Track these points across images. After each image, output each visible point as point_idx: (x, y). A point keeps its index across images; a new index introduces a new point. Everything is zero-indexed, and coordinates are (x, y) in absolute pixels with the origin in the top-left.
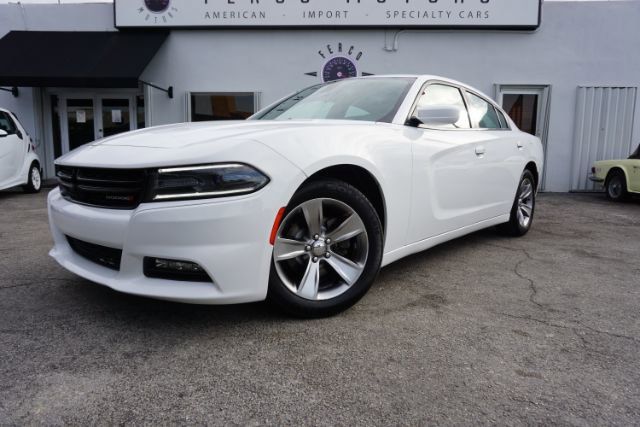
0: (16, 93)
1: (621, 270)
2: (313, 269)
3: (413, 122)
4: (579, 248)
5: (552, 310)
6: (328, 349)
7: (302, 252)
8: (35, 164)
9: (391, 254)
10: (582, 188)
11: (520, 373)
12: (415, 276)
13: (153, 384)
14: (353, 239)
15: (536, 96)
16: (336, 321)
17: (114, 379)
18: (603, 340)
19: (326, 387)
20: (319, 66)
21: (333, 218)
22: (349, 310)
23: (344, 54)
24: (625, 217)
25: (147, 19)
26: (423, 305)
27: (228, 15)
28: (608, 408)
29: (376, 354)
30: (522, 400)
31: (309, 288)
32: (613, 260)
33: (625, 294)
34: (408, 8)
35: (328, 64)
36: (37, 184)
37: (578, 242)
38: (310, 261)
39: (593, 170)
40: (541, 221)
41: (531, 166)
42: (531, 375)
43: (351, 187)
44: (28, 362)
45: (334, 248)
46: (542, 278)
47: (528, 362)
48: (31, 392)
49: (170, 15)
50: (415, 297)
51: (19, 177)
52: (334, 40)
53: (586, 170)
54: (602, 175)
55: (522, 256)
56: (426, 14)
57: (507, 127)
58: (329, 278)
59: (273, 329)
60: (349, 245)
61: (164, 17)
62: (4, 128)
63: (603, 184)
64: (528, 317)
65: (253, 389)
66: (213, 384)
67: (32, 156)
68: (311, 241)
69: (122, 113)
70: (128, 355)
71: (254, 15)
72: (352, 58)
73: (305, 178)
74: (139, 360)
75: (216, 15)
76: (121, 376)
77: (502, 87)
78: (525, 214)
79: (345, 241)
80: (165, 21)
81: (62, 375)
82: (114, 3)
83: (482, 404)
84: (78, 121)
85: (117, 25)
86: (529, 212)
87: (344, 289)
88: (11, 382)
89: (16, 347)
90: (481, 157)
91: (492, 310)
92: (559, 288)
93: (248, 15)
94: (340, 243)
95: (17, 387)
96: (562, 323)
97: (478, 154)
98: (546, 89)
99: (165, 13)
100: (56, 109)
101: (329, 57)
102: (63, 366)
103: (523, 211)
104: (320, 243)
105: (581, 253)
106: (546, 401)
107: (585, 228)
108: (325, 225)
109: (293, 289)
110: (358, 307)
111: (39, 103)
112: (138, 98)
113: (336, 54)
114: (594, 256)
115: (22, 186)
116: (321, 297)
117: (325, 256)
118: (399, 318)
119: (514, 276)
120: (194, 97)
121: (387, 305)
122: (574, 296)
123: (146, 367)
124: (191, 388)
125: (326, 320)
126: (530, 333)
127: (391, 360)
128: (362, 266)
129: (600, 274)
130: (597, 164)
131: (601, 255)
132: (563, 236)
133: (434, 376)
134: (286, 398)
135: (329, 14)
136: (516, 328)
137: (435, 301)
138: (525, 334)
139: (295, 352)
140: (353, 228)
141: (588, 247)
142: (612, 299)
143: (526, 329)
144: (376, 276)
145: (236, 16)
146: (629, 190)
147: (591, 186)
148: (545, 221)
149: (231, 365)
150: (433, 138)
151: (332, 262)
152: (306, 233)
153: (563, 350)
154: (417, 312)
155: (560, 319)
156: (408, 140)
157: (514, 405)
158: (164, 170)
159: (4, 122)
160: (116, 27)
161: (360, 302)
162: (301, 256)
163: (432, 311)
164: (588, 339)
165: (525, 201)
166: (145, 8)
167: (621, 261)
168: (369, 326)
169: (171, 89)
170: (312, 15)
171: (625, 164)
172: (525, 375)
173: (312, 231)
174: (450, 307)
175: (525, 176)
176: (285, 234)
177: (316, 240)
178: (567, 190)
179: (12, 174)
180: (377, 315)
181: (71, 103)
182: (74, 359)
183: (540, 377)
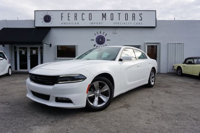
0: (4, 46)
1: (176, 97)
2: (96, 99)
3: (121, 60)
4: (167, 91)
5: (156, 108)
6: (101, 119)
7: (93, 95)
8: (10, 67)
9: (116, 94)
10: (171, 71)
11: (146, 123)
12: (122, 100)
13: (60, 128)
14: (106, 91)
15: (157, 46)
16: (102, 112)
17: (50, 127)
18: (167, 115)
19: (101, 127)
20: (95, 38)
21: (101, 86)
22: (105, 109)
23: (102, 34)
24: (181, 81)
25: (44, 24)
26: (124, 107)
27: (68, 24)
28: (165, 130)
29: (112, 120)
30: (146, 129)
31: (95, 104)
32: (175, 94)
33: (176, 103)
34: (119, 22)
35: (97, 37)
36: (10, 73)
37: (167, 89)
38: (96, 97)
39: (173, 67)
40: (158, 82)
41: (153, 68)
42: (149, 123)
43: (106, 78)
44: (27, 124)
45: (101, 93)
46: (155, 99)
47: (148, 120)
48: (31, 131)
49: (51, 24)
50: (122, 105)
51: (5, 71)
52: (99, 30)
53: (171, 67)
54: (176, 68)
55: (151, 93)
56: (125, 24)
57: (146, 58)
58: (100, 101)
59: (87, 114)
60: (105, 92)
61: (49, 24)
62: (1, 57)
63: (176, 71)
64: (150, 110)
65: (84, 128)
66: (74, 128)
67: (9, 65)
68: (95, 92)
69: (36, 51)
70: (52, 122)
71: (75, 23)
72: (104, 35)
73: (94, 77)
74: (55, 123)
75: (65, 24)
76: (51, 127)
77: (147, 43)
78: (153, 81)
79: (104, 92)
80: (50, 25)
81: (37, 127)
82: (35, 20)
83: (137, 130)
84: (22, 54)
85: (36, 26)
86: (154, 81)
87: (104, 104)
88: (25, 129)
89: (23, 120)
90: (139, 67)
91: (142, 108)
92: (159, 102)
93: (74, 23)
94: (103, 92)
95: (27, 130)
96: (158, 111)
97: (138, 67)
98: (159, 44)
99: (50, 23)
100: (16, 50)
101: (97, 35)
102: (37, 125)
103: (152, 80)
104: (98, 92)
105: (167, 92)
106: (151, 129)
107: (170, 84)
108: (99, 87)
109: (92, 104)
110: (108, 108)
111: (11, 49)
112: (41, 47)
113: (99, 34)
114: (170, 93)
115: (6, 74)
116: (98, 106)
117: (99, 95)
118: (118, 111)
119: (148, 99)
120: (58, 46)
121: (115, 108)
122: (162, 104)
123: (57, 124)
124: (69, 129)
125: (100, 112)
126: (150, 114)
127: (116, 121)
128: (108, 98)
129: (171, 98)
130: (174, 65)
131: (172, 93)
132: (163, 87)
133: (126, 124)
134: (92, 130)
135: (97, 23)
136: (147, 113)
137: (127, 106)
138: (149, 114)
139: (93, 120)
140: (106, 88)
141: (169, 90)
142: (172, 105)
143: (149, 113)
144: (112, 100)
145: (70, 24)
146: (183, 73)
147: (173, 71)
148: (159, 82)
149: (78, 123)
150: (126, 64)
151: (101, 97)
152: (95, 90)
153: (157, 118)
154: (123, 109)
155: (158, 110)
156: (119, 65)
157: (144, 130)
158: (61, 76)
159: (1, 55)
160: (35, 27)
161: (108, 107)
162: (93, 96)
163: (126, 109)
164: (164, 115)
165: (152, 78)
166: (44, 22)
167: (177, 94)
168: (111, 113)
169: (51, 44)
170: (92, 23)
171: (181, 65)
172: (147, 124)
173: (96, 89)
174: (131, 108)
175: (152, 71)
176: (89, 91)
177: (97, 92)
178: (167, 73)
179: (3, 70)
180: (113, 110)
181: (20, 48)
182: (39, 123)
183: (151, 124)
